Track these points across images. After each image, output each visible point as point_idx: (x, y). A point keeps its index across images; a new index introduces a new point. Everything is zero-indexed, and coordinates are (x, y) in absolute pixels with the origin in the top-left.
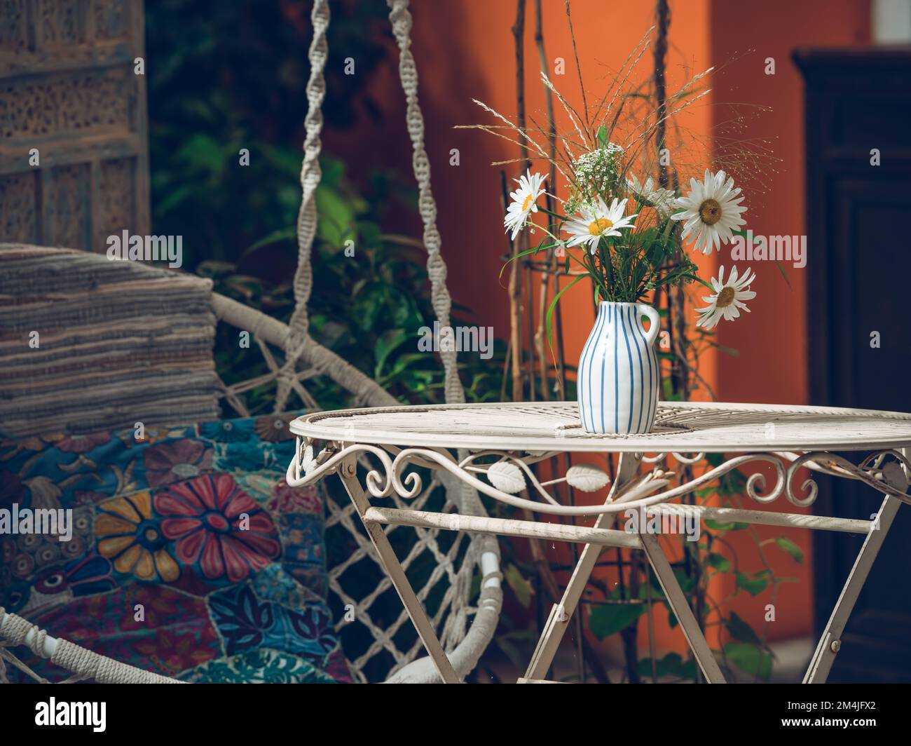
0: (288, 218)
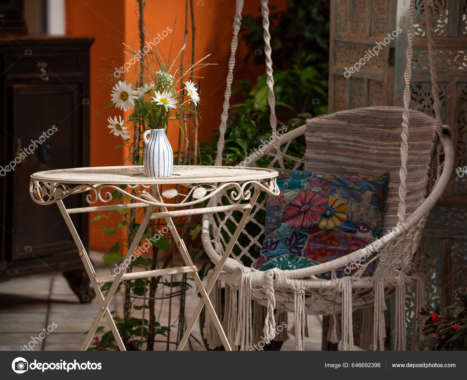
0: (278, 97)
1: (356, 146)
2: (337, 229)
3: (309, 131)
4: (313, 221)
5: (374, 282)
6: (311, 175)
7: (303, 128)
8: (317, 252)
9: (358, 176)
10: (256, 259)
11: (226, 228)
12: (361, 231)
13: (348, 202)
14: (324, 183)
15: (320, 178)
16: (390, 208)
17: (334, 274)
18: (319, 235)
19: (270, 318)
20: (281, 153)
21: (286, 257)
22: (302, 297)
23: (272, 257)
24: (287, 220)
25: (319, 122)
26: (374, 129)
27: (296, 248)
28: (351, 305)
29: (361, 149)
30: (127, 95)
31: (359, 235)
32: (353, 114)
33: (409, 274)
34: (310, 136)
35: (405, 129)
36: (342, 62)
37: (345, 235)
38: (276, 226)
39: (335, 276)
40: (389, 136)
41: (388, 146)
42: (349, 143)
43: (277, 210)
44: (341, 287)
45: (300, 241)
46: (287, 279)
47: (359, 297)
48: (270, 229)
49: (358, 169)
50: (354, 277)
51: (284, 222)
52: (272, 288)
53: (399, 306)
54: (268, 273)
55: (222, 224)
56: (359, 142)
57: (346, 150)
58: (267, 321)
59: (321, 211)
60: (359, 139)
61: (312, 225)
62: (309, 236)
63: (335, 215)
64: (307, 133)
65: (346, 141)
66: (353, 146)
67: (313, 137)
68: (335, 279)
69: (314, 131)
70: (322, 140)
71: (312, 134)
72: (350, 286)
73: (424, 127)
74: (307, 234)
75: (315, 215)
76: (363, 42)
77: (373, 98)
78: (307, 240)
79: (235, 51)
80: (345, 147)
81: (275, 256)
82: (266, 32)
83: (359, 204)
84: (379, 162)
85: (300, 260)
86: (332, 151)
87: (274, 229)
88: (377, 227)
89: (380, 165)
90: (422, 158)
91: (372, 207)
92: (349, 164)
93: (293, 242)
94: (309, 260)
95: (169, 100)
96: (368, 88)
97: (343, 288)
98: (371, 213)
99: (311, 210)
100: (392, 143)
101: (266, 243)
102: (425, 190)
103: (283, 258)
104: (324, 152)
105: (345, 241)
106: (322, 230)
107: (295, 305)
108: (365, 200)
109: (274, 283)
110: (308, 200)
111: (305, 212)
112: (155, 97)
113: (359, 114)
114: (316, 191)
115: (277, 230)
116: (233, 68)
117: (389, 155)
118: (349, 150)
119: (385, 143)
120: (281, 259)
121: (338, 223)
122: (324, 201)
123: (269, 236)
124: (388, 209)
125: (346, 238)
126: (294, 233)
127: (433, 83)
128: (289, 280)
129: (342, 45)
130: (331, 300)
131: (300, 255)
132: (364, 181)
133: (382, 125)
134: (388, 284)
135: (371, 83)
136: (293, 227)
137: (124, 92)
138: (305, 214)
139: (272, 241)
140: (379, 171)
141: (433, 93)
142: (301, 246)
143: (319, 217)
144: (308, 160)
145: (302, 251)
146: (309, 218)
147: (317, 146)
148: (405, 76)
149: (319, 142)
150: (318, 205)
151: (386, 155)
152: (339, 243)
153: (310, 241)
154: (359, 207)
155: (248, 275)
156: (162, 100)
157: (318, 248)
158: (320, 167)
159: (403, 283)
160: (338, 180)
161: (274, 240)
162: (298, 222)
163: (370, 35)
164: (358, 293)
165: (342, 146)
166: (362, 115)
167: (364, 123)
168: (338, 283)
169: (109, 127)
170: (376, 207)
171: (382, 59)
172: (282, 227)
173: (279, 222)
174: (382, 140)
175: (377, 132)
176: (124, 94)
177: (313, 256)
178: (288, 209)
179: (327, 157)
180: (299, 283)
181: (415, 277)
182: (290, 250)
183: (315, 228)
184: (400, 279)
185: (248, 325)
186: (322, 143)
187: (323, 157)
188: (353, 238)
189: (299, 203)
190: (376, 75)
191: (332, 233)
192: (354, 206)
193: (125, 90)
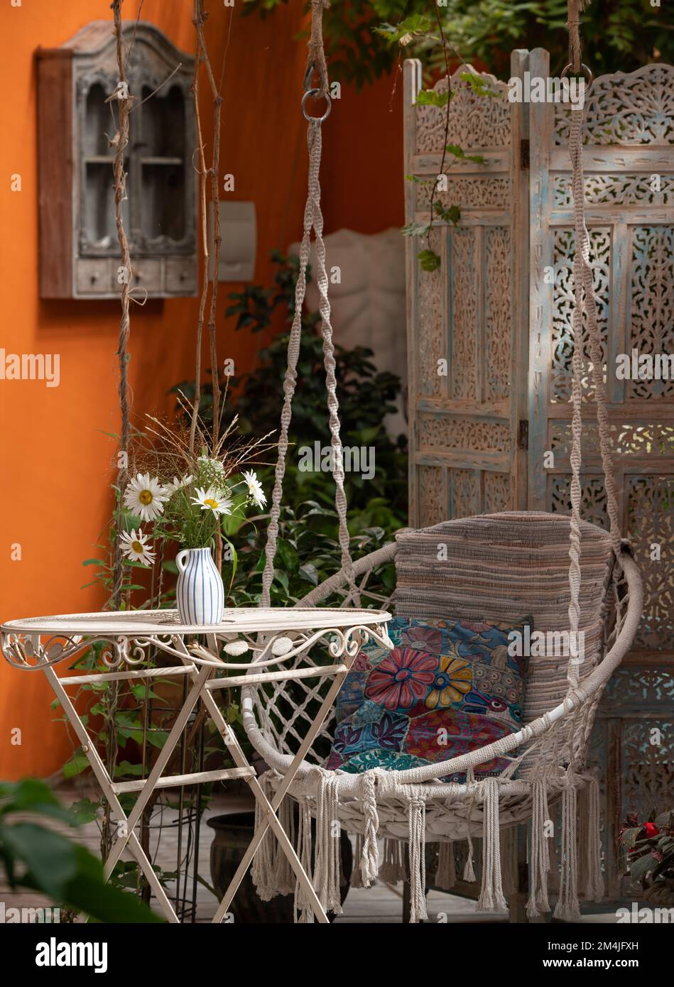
1: (478, 575)
2: (454, 707)
3: (401, 553)
4: (415, 695)
5: (531, 786)
6: (408, 623)
7: (389, 547)
8: (425, 745)
9: (485, 623)
10: (324, 758)
11: (277, 711)
12: (493, 709)
13: (471, 664)
14: (432, 635)
15: (424, 627)
16: (536, 672)
17: (471, 775)
18: (425, 718)
19: (371, 847)
20: (358, 589)
21: (376, 754)
22: (422, 812)
23: (353, 754)
24: (373, 695)
25: (417, 537)
26: (506, 547)
27: (391, 739)
28: (497, 823)
29: (485, 580)
30: (151, 495)
31: (491, 715)
32: (470, 525)
33: (579, 771)
34: (403, 561)
35: (575, 544)
36: (432, 445)
37: (469, 716)
38: (356, 706)
39: (473, 778)
40: (530, 558)
41: (529, 573)
42: (467, 571)
43: (357, 680)
44: (483, 795)
45: (397, 728)
46: (396, 785)
47: (505, 810)
48: (345, 710)
49: (481, 612)
50: (501, 779)
51: (369, 699)
52: (373, 799)
53: (568, 822)
54: (366, 776)
55: (271, 703)
56: (482, 569)
57: (461, 582)
58: (365, 850)
59: (429, 679)
60: (480, 563)
61: (416, 702)
62: (410, 719)
63: (451, 686)
64: (397, 556)
65: (460, 568)
66: (473, 575)
67: (408, 563)
68: (473, 783)
69: (409, 553)
70: (422, 567)
71: (405, 557)
72: (497, 793)
73: (589, 543)
74: (407, 716)
75: (419, 686)
76: (471, 411)
77: (490, 500)
78: (408, 726)
79: (287, 427)
80: (460, 577)
81: (358, 753)
82: (332, 396)
83: (487, 667)
84: (515, 599)
85: (398, 758)
86: (438, 583)
87: (353, 711)
88: (518, 702)
89: (517, 604)
90: (587, 591)
91: (509, 670)
92: (467, 605)
93: (385, 730)
94: (413, 757)
95: (218, 501)
96: (483, 484)
97: (485, 795)
98: (508, 681)
99: (413, 679)
100: (536, 569)
101: (341, 733)
102: (599, 641)
103: (371, 757)
104: (425, 585)
105: (468, 726)
106: (432, 709)
107: (410, 825)
108: (498, 659)
109: (376, 791)
110: (407, 663)
111: (403, 682)
112: (197, 497)
113: (480, 524)
114: (419, 647)
115: (357, 711)
116: (284, 454)
117: (532, 588)
118: (466, 582)
119: (524, 569)
120: (367, 757)
121: (457, 697)
122: (431, 662)
123: (344, 721)
124: (532, 673)
125: (470, 721)
126: (386, 716)
127: (606, 473)
128: (401, 786)
129: (432, 417)
130: (463, 815)
131: (398, 750)
132: (495, 630)
133: (520, 541)
134: (552, 788)
135: (487, 476)
136: (384, 706)
137: (146, 491)
138: (402, 685)
139: (350, 728)
140: (516, 614)
141: (607, 488)
142: (399, 735)
143: (426, 689)
144: (400, 599)
145: (401, 743)
146: (410, 691)
147: (414, 577)
148: (572, 461)
149: (417, 571)
150: (422, 671)
151: (526, 587)
152: (459, 729)
153: (412, 727)
154: (488, 671)
155: (332, 780)
156: (207, 502)
157: (426, 737)
158: (420, 609)
159: (572, 786)
160: (453, 629)
161: (354, 728)
162: (391, 698)
163: (483, 402)
164: (505, 803)
165: (454, 576)
166: (486, 525)
167: (489, 538)
168: (478, 789)
169: (122, 546)
170: (515, 671)
171: (505, 437)
172: (365, 707)
173: (361, 698)
174: (520, 564)
175: (511, 552)
176: (146, 494)
177: (418, 751)
178: (375, 678)
179: (431, 594)
180: (415, 789)
181: (586, 776)
182: (380, 741)
183: (420, 707)
184: (568, 780)
185: (333, 859)
186: (422, 571)
187: (425, 594)
188: (482, 721)
189: (392, 668)
190: (496, 464)
191: (449, 714)
192: (480, 670)
193: (148, 488)
